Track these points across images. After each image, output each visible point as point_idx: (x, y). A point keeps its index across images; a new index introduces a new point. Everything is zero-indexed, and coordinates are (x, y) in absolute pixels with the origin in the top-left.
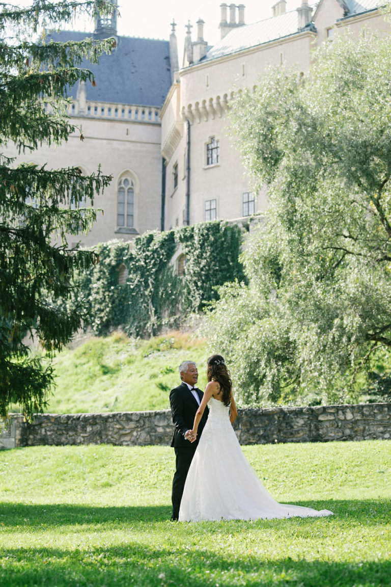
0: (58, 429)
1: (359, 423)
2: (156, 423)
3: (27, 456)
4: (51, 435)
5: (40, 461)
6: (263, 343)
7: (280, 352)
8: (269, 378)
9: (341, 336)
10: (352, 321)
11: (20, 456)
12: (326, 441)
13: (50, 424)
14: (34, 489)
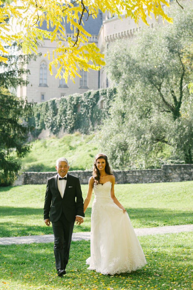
0: (37, 178)
1: (141, 177)
3: (22, 189)
4: (35, 180)
5: (26, 191)
6: (117, 143)
7: (123, 147)
8: (119, 157)
9: (144, 142)
10: (148, 136)
11: (20, 189)
12: (129, 183)
13: (34, 176)
14: (22, 201)
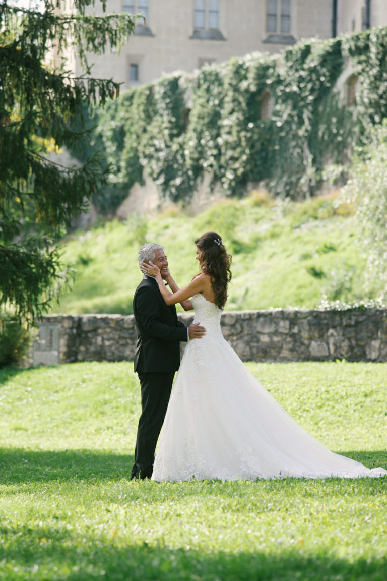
0: (120, 338)
2: (259, 329)
3: (60, 378)
4: (110, 346)
5: (78, 385)
11: (50, 377)
13: (108, 330)
14: (58, 426)
